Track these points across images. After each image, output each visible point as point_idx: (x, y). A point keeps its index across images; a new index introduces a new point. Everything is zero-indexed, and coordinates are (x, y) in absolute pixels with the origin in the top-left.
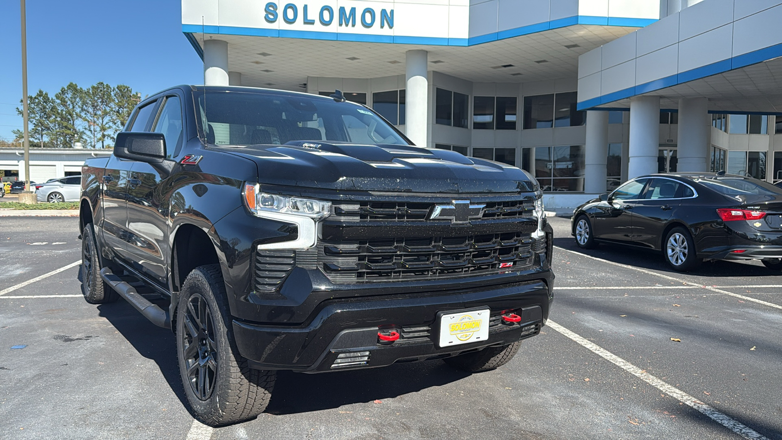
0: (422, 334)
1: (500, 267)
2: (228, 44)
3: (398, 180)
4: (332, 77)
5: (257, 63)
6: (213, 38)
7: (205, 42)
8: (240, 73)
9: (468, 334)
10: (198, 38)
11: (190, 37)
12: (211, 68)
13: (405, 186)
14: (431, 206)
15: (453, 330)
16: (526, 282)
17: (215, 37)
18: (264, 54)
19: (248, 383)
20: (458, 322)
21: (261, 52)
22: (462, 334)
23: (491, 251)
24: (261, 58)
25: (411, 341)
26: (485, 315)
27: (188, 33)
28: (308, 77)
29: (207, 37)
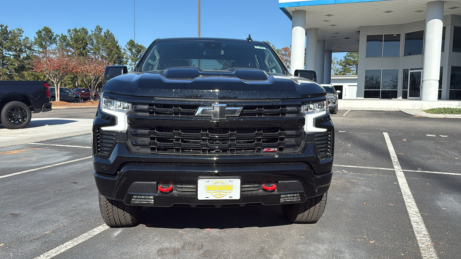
0: (190, 190)
1: (264, 151)
2: (306, 12)
3: (174, 90)
4: (376, 25)
5: (326, 21)
6: (297, 9)
7: (293, 12)
8: (317, 29)
9: (221, 193)
10: (288, 10)
11: (283, 10)
12: (295, 27)
13: (178, 94)
14: (196, 107)
15: (209, 189)
16: (287, 163)
17: (298, 8)
18: (329, 15)
19: (111, 206)
20: (212, 185)
21: (327, 14)
22: (217, 193)
23: (255, 140)
24: (328, 18)
25: (184, 193)
26: (236, 182)
27: (282, 8)
28: (360, 26)
29: (293, 9)
